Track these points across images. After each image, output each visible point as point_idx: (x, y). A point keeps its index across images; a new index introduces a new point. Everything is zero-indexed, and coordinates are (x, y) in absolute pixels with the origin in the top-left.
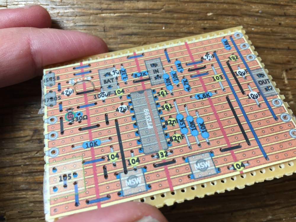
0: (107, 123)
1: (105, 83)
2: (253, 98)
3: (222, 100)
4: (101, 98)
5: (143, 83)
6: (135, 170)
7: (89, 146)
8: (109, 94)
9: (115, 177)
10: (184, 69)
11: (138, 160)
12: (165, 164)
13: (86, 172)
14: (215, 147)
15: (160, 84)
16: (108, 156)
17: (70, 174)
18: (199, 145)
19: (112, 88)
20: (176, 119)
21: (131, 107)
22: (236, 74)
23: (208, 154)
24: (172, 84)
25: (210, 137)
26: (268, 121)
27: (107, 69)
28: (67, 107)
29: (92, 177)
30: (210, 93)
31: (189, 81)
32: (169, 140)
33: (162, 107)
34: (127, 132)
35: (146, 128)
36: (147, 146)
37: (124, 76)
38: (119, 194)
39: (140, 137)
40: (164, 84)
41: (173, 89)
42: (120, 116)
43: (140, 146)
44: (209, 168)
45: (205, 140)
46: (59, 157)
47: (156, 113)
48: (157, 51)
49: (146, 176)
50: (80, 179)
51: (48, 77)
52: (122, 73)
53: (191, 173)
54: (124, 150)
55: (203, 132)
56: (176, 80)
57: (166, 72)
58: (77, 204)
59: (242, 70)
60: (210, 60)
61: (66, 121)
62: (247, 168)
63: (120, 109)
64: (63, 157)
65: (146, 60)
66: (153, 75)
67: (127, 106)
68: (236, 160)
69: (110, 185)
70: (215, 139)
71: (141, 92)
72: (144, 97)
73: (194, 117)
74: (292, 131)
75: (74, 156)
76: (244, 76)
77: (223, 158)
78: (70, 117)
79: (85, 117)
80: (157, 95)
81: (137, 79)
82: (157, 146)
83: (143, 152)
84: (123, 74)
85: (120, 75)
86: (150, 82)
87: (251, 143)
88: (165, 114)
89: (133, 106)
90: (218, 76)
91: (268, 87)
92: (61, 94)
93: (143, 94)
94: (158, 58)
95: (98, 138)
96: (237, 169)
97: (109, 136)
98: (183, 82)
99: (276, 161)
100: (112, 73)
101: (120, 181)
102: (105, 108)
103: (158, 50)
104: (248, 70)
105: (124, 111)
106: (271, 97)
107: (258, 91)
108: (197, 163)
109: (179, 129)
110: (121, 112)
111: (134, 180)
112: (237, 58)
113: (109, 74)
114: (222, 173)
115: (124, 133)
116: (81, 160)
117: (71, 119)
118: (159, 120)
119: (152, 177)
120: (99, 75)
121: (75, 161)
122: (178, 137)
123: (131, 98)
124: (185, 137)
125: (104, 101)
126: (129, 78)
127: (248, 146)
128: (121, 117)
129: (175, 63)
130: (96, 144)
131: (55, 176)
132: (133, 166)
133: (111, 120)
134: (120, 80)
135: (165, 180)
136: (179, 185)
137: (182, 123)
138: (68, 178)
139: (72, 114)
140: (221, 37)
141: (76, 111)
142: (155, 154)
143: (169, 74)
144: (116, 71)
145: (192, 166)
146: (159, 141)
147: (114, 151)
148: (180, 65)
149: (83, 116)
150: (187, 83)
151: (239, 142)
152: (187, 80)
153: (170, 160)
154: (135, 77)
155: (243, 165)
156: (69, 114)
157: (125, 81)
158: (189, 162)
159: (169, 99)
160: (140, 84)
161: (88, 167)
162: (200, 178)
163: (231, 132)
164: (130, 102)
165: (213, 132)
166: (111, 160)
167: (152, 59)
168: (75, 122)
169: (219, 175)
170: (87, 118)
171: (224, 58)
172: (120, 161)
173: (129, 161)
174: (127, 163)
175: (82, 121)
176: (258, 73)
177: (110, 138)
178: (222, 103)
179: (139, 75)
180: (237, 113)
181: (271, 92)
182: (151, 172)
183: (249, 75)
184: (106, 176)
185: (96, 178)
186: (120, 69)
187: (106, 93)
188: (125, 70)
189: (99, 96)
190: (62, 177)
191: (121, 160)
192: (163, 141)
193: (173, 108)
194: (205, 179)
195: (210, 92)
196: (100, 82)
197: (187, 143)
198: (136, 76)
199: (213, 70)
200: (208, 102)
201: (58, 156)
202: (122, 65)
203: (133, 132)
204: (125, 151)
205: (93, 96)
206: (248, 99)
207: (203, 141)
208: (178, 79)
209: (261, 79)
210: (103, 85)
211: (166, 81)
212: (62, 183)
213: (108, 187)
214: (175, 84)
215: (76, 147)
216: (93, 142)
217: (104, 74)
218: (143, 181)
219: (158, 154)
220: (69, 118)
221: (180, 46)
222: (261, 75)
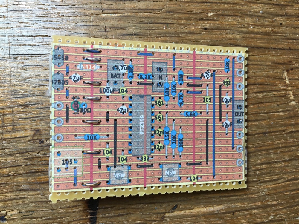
0: (108, 120)
1: (112, 78)
2: (226, 127)
3: (203, 122)
4: (106, 94)
5: (146, 87)
6: (123, 166)
7: (89, 138)
8: (113, 91)
9: (106, 169)
10: (184, 82)
11: (126, 159)
12: (145, 166)
13: (84, 160)
14: (184, 161)
15: (160, 92)
16: (104, 151)
17: (72, 160)
18: (174, 156)
19: (117, 85)
20: (164, 131)
21: (130, 110)
22: (222, 101)
23: (177, 165)
24: (170, 96)
25: (183, 152)
26: (227, 149)
27: (116, 60)
28: (73, 95)
29: (89, 166)
30: (196, 113)
31: (184, 96)
32: (153, 147)
33: (156, 116)
34: (123, 133)
35: (138, 133)
36: (135, 149)
37: (131, 74)
38: (107, 182)
39: (132, 139)
40: (163, 93)
41: (169, 100)
43: (130, 148)
44: (174, 176)
45: (179, 154)
46: (63, 143)
47: (150, 121)
48: (166, 54)
49: (129, 173)
50: (79, 165)
51: (56, 53)
52: (129, 70)
53: (161, 176)
54: (117, 148)
55: (180, 146)
56: (174, 92)
57: (168, 80)
58: (74, 184)
59: (228, 98)
60: (208, 78)
61: (72, 110)
62: (199, 181)
63: (120, 110)
64: (67, 144)
65: (154, 61)
66: (156, 81)
67: (127, 108)
68: (194, 174)
69: (101, 174)
70: (186, 155)
71: (142, 96)
72: (143, 103)
73: (177, 132)
74: (239, 160)
75: (76, 145)
76: (227, 104)
77: (187, 170)
78: (76, 107)
79: (89, 110)
80: (155, 103)
81: (142, 81)
82: (143, 150)
83: (132, 153)
84: (130, 71)
85: (127, 72)
86: (151, 88)
87: (209, 163)
88: (156, 124)
89: (132, 109)
90: (208, 97)
91: (240, 120)
92: (68, 78)
93: (143, 99)
94: (165, 63)
95: (97, 133)
96: (193, 180)
97: (107, 133)
98: (179, 96)
99: (219, 180)
100: (120, 68)
101: (110, 173)
102: (108, 105)
103: (168, 53)
104: (232, 99)
105: (123, 113)
106: (238, 129)
107: (232, 122)
108: (167, 170)
109: (163, 140)
110: (121, 112)
111: (120, 174)
112: (229, 84)
113: (116, 67)
114: (182, 181)
115: (120, 133)
116: (82, 149)
117: (76, 108)
118: (150, 129)
119: (134, 174)
120: (108, 66)
121: (76, 149)
122: (161, 146)
123: (132, 100)
124: (166, 148)
125: (108, 97)
126: (134, 78)
127: (206, 165)
128: (120, 118)
129: (178, 73)
130: (95, 138)
131: (59, 159)
132: (121, 163)
133: (111, 119)
134: (126, 78)
135: (142, 178)
136: (151, 184)
137: (166, 135)
138: (69, 163)
139: (77, 104)
140: (226, 56)
141: (81, 101)
142: (140, 157)
143: (170, 83)
144: (125, 66)
145: (163, 171)
146: (145, 146)
147: (109, 147)
148: (181, 76)
149: (87, 108)
150: (182, 98)
151: (202, 160)
152: (183, 94)
153: (149, 164)
154: (141, 79)
155: (197, 178)
156: (75, 103)
157: (131, 81)
158: (162, 168)
159: (163, 109)
160: (143, 87)
161: (86, 157)
162: (166, 181)
163: (199, 151)
164: (131, 105)
165: (186, 148)
166: (106, 154)
167: (159, 62)
168: (79, 112)
169: (179, 182)
170: (90, 112)
171: (219, 81)
172: (113, 157)
173: (119, 158)
174: (117, 159)
175: (86, 113)
176: (239, 104)
177: (108, 136)
178: (202, 125)
179: (144, 77)
180: (209, 136)
181: (240, 125)
182: (134, 170)
183: (232, 104)
184: (100, 167)
185: (92, 167)
186: (128, 65)
187: (111, 89)
188: (133, 67)
189: (104, 90)
190: (65, 161)
191: (113, 156)
192: (149, 147)
193: (164, 120)
194: (169, 183)
195: (197, 112)
196: (108, 75)
197: (166, 153)
198: (141, 77)
199: (206, 90)
200: (192, 121)
201: (63, 142)
202: (131, 60)
203: (127, 134)
204: (118, 149)
205: (99, 89)
206: (221, 127)
207: (177, 154)
208: (176, 92)
209: (239, 111)
210: (110, 79)
211: (165, 91)
212: (65, 166)
213: (100, 176)
214: (172, 96)
215: (78, 137)
216: (93, 136)
217: (112, 67)
218: (127, 176)
219: (142, 157)
220: (74, 107)
221: (188, 55)
222: (239, 107)
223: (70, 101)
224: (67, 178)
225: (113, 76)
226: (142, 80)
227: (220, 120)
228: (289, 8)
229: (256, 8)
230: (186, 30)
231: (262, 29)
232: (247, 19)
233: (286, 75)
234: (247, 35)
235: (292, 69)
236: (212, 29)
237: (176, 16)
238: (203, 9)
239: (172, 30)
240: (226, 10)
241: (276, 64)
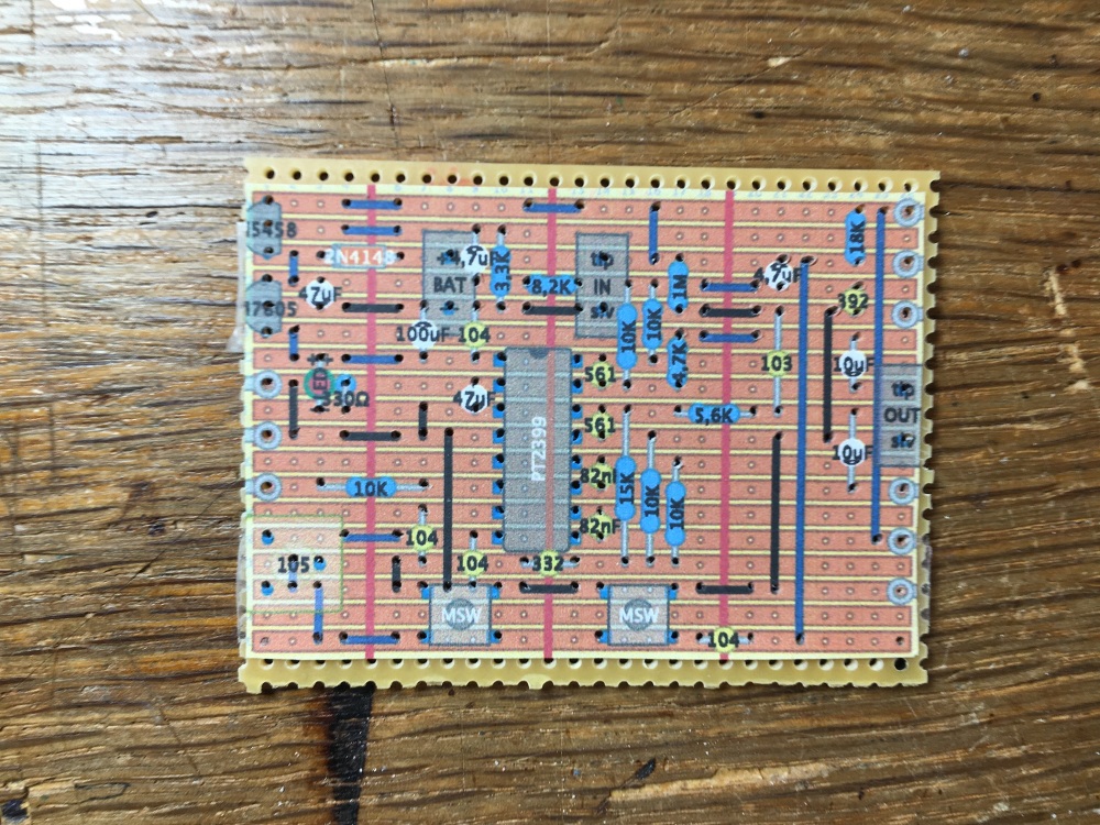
0: (423, 432)
1: (436, 290)
2: (847, 460)
3: (759, 444)
4: (418, 345)
5: (554, 321)
6: (473, 584)
7: (363, 491)
8: (443, 335)
9: (417, 591)
10: (690, 300)
11: (484, 564)
12: (548, 589)
13: (347, 563)
14: (687, 576)
15: (602, 337)
16: (409, 532)
17: (307, 558)
18: (651, 559)
19: (456, 314)
20: (615, 471)
21: (499, 400)
22: (834, 366)
23: (662, 591)
24: (638, 350)
25: (684, 545)
26: (851, 540)
27: (451, 232)
28: (312, 349)
29: (360, 580)
30: (734, 410)
31: (691, 351)
32: (576, 526)
33: (587, 421)
34: (473, 475)
35: (525, 475)
36: (514, 530)
37: (501, 277)
38: (422, 635)
39: (504, 498)
40: (615, 341)
41: (634, 365)
42: (462, 421)
43: (499, 526)
44: (652, 627)
45: (669, 552)
46: (280, 503)
47: (566, 437)
48: (625, 204)
49: (494, 609)
50: (330, 576)
51: (259, 215)
52: (496, 264)
53: (605, 627)
54: (454, 526)
55: (672, 526)
56: (654, 336)
57: (632, 296)
58: (318, 637)
59: (859, 356)
60: (780, 286)
61: (307, 397)
62: (741, 651)
63: (465, 398)
64: (291, 507)
65: (583, 230)
66: (590, 299)
67: (489, 393)
68: (724, 623)
69: (402, 610)
70: (695, 555)
71: (537, 353)
72: (544, 374)
73: (663, 476)
74: (898, 582)
75: (320, 512)
76: (854, 380)
77: (697, 609)
78: (319, 388)
79: (363, 398)
80: (583, 375)
81: (538, 299)
82: (542, 535)
83: (503, 543)
84: (498, 267)
85: (489, 272)
86: (573, 324)
87: (780, 591)
88: (589, 448)
89: (505, 396)
90: (781, 355)
91: (904, 437)
92: (296, 294)
93: (542, 361)
94: (623, 235)
95: (389, 475)
96: (718, 646)
97: (421, 475)
98: (672, 349)
99: (818, 651)
100: (465, 256)
101: (430, 605)
102: (424, 383)
103: (632, 200)
104: (875, 362)
105: (476, 407)
106: (897, 470)
107: (870, 443)
108: (627, 607)
109: (613, 501)
110: (467, 407)
111: (464, 613)
112: (864, 305)
113: (452, 256)
114: (679, 645)
115: (465, 475)
116: (339, 525)
117: (320, 393)
118: (567, 462)
119: (510, 613)
120: (424, 254)
121: (321, 525)
122: (604, 525)
123: (505, 366)
124: (621, 531)
125: (424, 355)
126: (512, 289)
127: (769, 594)
128: (465, 425)
129: (668, 271)
130: (381, 491)
131: (269, 554)
132: (468, 574)
133: (435, 428)
134: (483, 290)
135: (539, 630)
136: (568, 649)
137: (625, 485)
138: (301, 567)
139: (324, 379)
140: (850, 203)
141: (338, 371)
142: (530, 558)
143: (639, 307)
144: (480, 249)
145: (613, 609)
146: (550, 522)
147: (426, 522)
148: (681, 281)
149: (356, 392)
150: (681, 356)
151: (753, 578)
152: (684, 345)
153: (564, 583)
154: (535, 292)
155: (735, 640)
156: (319, 375)
157: (500, 300)
158: (609, 598)
159: (614, 397)
160: (541, 321)
161: (353, 551)
162: (622, 645)
163: (745, 545)
164: (501, 382)
165: (698, 534)
166: (416, 544)
167: (602, 235)
168: (331, 406)
169: (670, 650)
170: (366, 404)
171: (825, 294)
172: (439, 554)
173: (460, 558)
174: (455, 563)
175: (353, 408)
176: (901, 378)
177: (424, 483)
178: (754, 452)
179: (546, 286)
180: (783, 493)
181: (904, 453)
182: (511, 602)
183: (872, 378)
184: (397, 584)
185: (370, 584)
186: (493, 246)
187: (434, 329)
188: (508, 254)
189: (412, 334)
190: (286, 562)
191: (442, 551)
192: (563, 525)
193: (617, 433)
194: (633, 650)
195: (737, 405)
196: (423, 283)
197: (621, 548)
198: (537, 286)
199: (773, 330)
200: (718, 438)
201: (279, 500)
202: (502, 230)
203: (488, 479)
204: (458, 529)
205: (394, 328)
206: (829, 460)
207: (663, 552)
208: (659, 336)
209: (900, 403)
210: (431, 296)
211: (622, 333)
212: (286, 577)
213: (397, 613)
214: (646, 350)
215: (328, 486)
216: (375, 483)
217: (439, 255)
218: (486, 618)
219: (539, 559)
220: (315, 388)
221: (706, 205)
222: (904, 389)
223: (301, 370)
224: (292, 617)
225: (439, 286)
226: (540, 297)
227: (827, 436)
228: (1065, 37)
229: (944, 39)
230: (689, 118)
231: (968, 117)
232: (910, 81)
233: (1054, 283)
234: (911, 139)
235: (1077, 263)
236: (785, 115)
237: (652, 66)
238: (751, 43)
239: (638, 120)
240: (836, 45)
241: (1017, 245)
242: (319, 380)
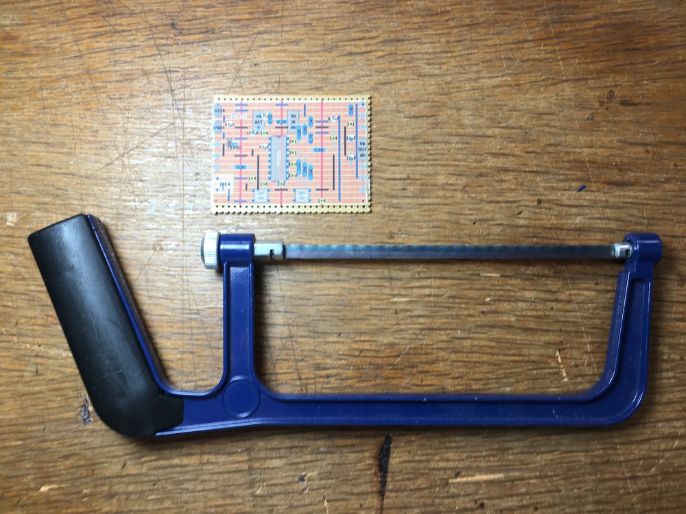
0: (253, 155)
1: (256, 124)
2: (350, 160)
3: (330, 157)
4: (251, 135)
5: (282, 130)
6: (264, 189)
7: (239, 168)
8: (257, 133)
9: (251, 191)
10: (313, 125)
11: (266, 184)
12: (281, 190)
13: (236, 184)
14: (313, 187)
15: (293, 133)
16: (249, 177)
17: (226, 183)
19: (260, 128)
20: (296, 163)
22: (346, 138)
23: (308, 190)
24: (301, 136)
25: (312, 180)
26: (351, 178)
27: (259, 111)
28: (228, 137)
29: (238, 188)
30: (324, 149)
31: (314, 136)
32: (288, 176)
33: (290, 152)
35: (276, 164)
36: (273, 177)
37: (270, 120)
38: (252, 201)
39: (271, 170)
40: (296, 134)
41: (301, 139)
43: (270, 176)
44: (305, 198)
45: (309, 181)
47: (285, 156)
48: (299, 104)
49: (269, 195)
50: (232, 187)
51: (216, 108)
52: (269, 117)
53: (295, 198)
55: (310, 175)
56: (305, 133)
57: (300, 124)
59: (352, 136)
60: (334, 121)
61: (227, 147)
62: (326, 203)
63: (262, 147)
64: (223, 172)
65: (289, 110)
66: (290, 125)
67: (267, 146)
68: (322, 197)
69: (248, 195)
70: (315, 182)
71: (279, 137)
72: (280, 142)
73: (307, 164)
75: (229, 172)
76: (351, 142)
77: (315, 194)
80: (289, 142)
81: (279, 125)
82: (280, 178)
83: (271, 180)
85: (268, 119)
86: (287, 130)
87: (335, 190)
88: (290, 158)
89: (271, 146)
90: (335, 137)
91: (363, 154)
92: (225, 125)
93: (280, 139)
94: (298, 111)
95: (245, 164)
96: (321, 202)
98: (309, 136)
99: (344, 203)
100: (262, 116)
101: (254, 194)
102: (253, 144)
104: (356, 137)
105: (265, 149)
106: (362, 162)
107: (355, 156)
108: (300, 194)
109: (296, 170)
110: (263, 149)
111: (262, 195)
112: (353, 125)
113: (259, 116)
114: (312, 202)
115: (262, 165)
116: (234, 176)
117: (230, 146)
118: (285, 161)
119: (272, 196)
120: (253, 116)
121: (230, 176)
122: (294, 175)
123: (271, 140)
124: (298, 177)
125: (253, 138)
126: (273, 123)
127: (333, 191)
128: (262, 153)
129: (308, 118)
130: (243, 168)
131: (217, 182)
132: (263, 187)
133: (255, 154)
134: (266, 123)
135: (279, 199)
136: (286, 203)
137: (299, 166)
138: (225, 185)
140: (350, 103)
141: (233, 141)
142: (277, 183)
143: (302, 126)
144: (266, 114)
145: (296, 195)
146: (282, 175)
147: (253, 175)
148: (311, 121)
149: (238, 146)
150: (311, 137)
151: (329, 187)
152: (312, 135)
153: (285, 189)
155: (324, 201)
156: (229, 142)
157: (270, 125)
158: (295, 192)
159: (296, 147)
160: (279, 130)
161: (237, 181)
162: (299, 202)
163: (327, 179)
164: (270, 143)
165: (316, 177)
166: (251, 180)
167: (293, 111)
168: (232, 149)
169: (310, 203)
170: (240, 148)
171: (344, 123)
173: (261, 183)
175: (237, 149)
176: (362, 141)
178: (329, 159)
179: (281, 122)
180: (335, 168)
181: (363, 158)
182: (272, 193)
183: (355, 141)
184: (246, 189)
185: (241, 189)
186: (268, 114)
187: (255, 132)
188: (272, 115)
189: (250, 133)
190: (222, 184)
191: (257, 181)
192: (284, 175)
193: (297, 154)
194: (301, 203)
196: (253, 122)
197: (298, 180)
198: (278, 122)
199: (332, 131)
200: (320, 155)
201: (220, 170)
203: (267, 165)
204: (260, 176)
205: (246, 132)
206: (346, 160)
207: (307, 181)
209: (362, 147)
210: (254, 125)
211: (298, 132)
212: (221, 187)
213: (246, 196)
214: (303, 136)
215: (231, 167)
216: (242, 166)
217: (256, 116)
218: (267, 196)
219: (279, 183)
220: (228, 145)
221: (317, 104)
222: (363, 144)
223: (225, 142)
224: (223, 196)
225: (256, 122)
227: (345, 154)
242: (230, 144)
